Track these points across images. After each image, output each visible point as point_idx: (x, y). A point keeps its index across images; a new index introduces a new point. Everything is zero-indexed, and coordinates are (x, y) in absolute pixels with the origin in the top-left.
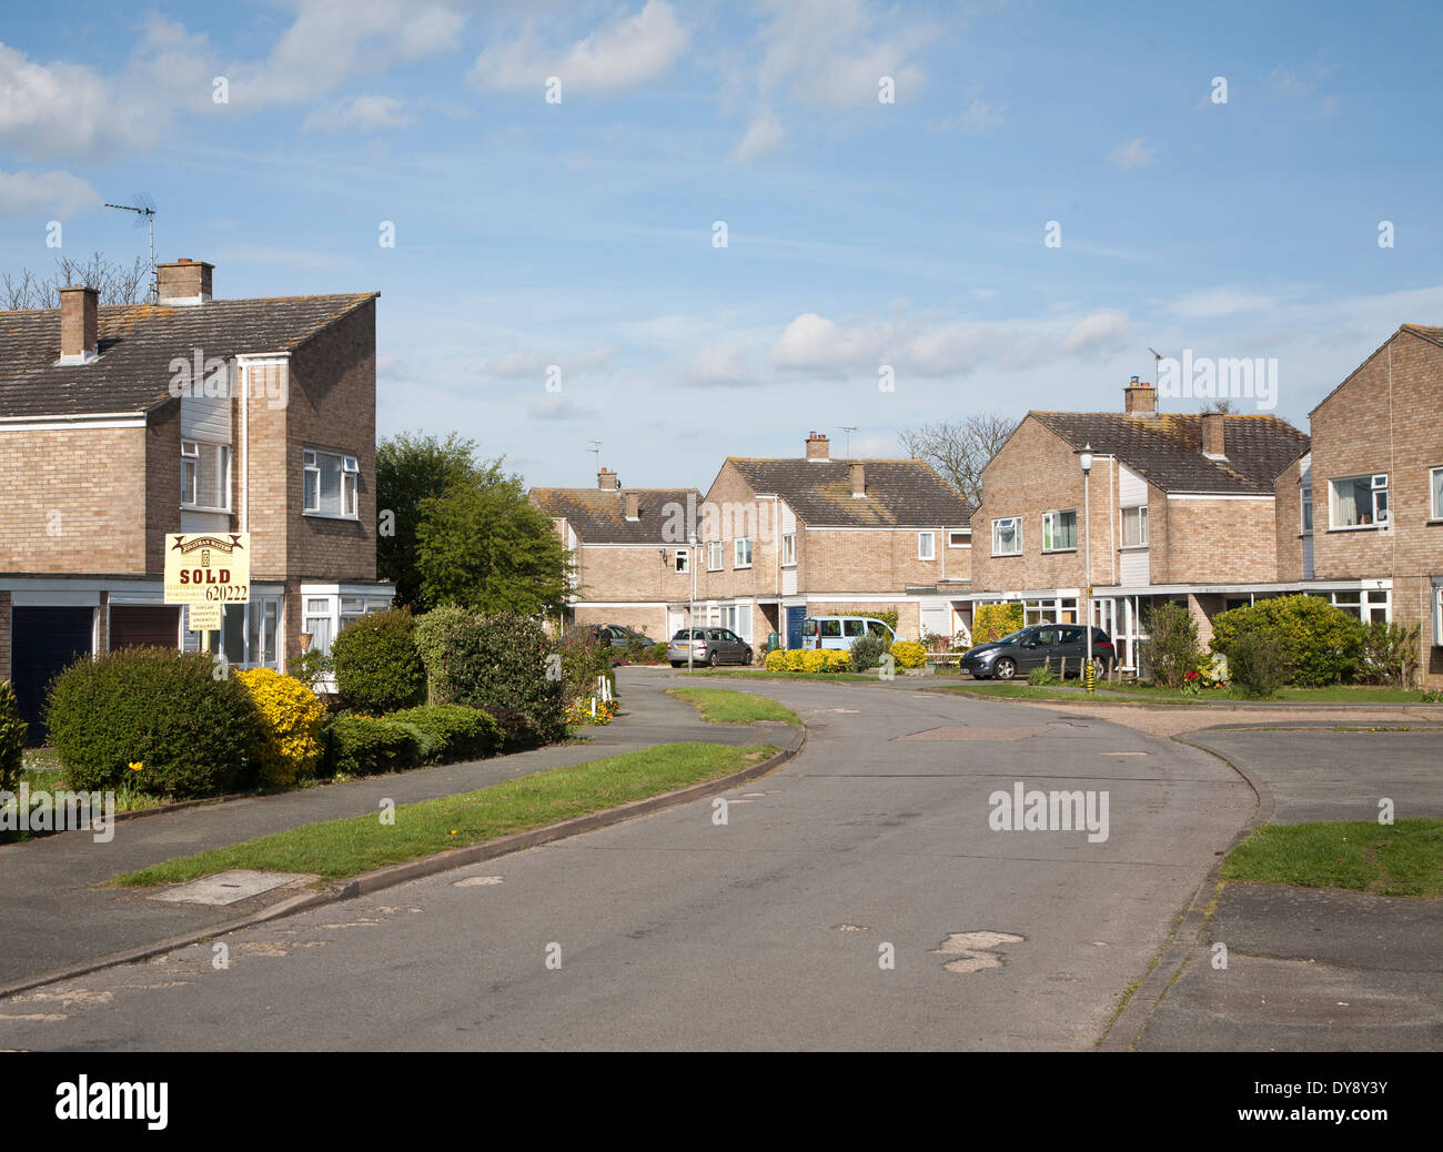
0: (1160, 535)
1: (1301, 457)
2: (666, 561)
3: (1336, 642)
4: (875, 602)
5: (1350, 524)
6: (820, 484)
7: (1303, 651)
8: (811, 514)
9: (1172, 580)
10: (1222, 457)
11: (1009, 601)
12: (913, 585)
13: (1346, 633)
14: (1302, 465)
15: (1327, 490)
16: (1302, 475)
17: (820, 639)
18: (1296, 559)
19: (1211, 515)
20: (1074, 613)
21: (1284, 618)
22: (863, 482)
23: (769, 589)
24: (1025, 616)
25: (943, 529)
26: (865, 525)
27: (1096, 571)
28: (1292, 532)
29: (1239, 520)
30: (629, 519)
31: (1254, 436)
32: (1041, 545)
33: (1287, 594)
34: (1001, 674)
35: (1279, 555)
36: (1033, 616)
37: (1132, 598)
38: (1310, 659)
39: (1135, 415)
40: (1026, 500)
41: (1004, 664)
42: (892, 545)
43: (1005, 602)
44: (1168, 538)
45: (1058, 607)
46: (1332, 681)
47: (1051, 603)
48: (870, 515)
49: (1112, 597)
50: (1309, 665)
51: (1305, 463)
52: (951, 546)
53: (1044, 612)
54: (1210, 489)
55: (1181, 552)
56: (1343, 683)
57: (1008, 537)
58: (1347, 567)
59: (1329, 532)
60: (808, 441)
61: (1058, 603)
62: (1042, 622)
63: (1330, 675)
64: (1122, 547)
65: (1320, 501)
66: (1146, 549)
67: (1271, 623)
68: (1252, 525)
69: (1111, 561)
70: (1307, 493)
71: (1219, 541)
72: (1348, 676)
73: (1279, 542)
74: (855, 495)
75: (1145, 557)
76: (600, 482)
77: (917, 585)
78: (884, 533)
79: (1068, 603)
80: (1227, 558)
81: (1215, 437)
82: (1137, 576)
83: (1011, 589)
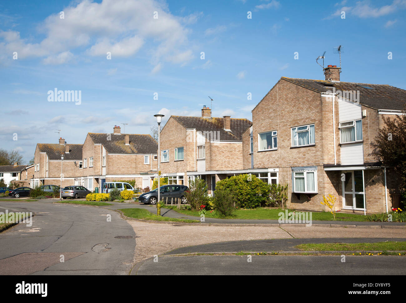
0: (209, 155)
1: (250, 127)
2: (76, 165)
3: (259, 192)
4: (128, 177)
5: (265, 149)
6: (116, 141)
7: (247, 195)
8: (111, 150)
9: (212, 170)
10: (230, 130)
11: (164, 177)
12: (142, 172)
13: (262, 188)
14: (250, 130)
15: (258, 137)
16: (250, 133)
17: (108, 189)
18: (249, 162)
19: (224, 148)
20: (183, 181)
21: (241, 183)
22: (129, 140)
23: (98, 173)
24: (168, 181)
25: (152, 155)
26: (127, 153)
27: (189, 167)
28: (248, 153)
29: (233, 150)
30: (66, 153)
31: (240, 125)
32: (174, 159)
33: (242, 174)
34: (152, 202)
35: (244, 161)
36: (171, 181)
37: (199, 175)
38: (250, 198)
39: (204, 118)
40: (170, 144)
41: (153, 199)
42: (136, 159)
43: (163, 177)
44: (211, 156)
45: (178, 179)
46: (258, 206)
47: (175, 177)
48: (129, 150)
49: (194, 175)
50: (250, 200)
51: (251, 129)
52: (154, 160)
53: (174, 180)
54: (225, 140)
55: (215, 160)
56: (261, 206)
57: (165, 156)
58: (264, 164)
59: (258, 152)
60: (114, 128)
61: (178, 177)
62: (173, 184)
63: (257, 204)
64: (198, 159)
65: (255, 141)
66: (204, 159)
67: (236, 185)
68: (238, 152)
69: (194, 164)
70: (252, 139)
71: (227, 157)
72: (263, 204)
73: (243, 156)
74: (126, 144)
75: (204, 162)
76: (60, 142)
77: (143, 172)
78: (133, 156)
79: (181, 177)
80: (230, 162)
81: (227, 124)
82: (202, 169)
83: (166, 173)
